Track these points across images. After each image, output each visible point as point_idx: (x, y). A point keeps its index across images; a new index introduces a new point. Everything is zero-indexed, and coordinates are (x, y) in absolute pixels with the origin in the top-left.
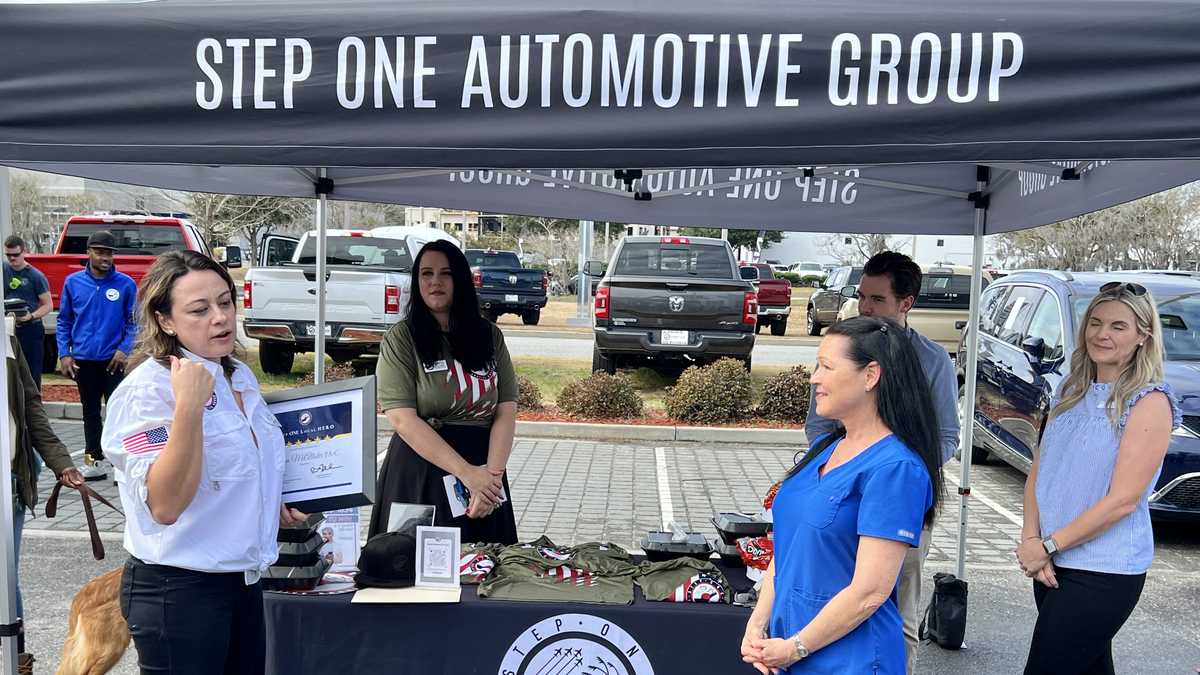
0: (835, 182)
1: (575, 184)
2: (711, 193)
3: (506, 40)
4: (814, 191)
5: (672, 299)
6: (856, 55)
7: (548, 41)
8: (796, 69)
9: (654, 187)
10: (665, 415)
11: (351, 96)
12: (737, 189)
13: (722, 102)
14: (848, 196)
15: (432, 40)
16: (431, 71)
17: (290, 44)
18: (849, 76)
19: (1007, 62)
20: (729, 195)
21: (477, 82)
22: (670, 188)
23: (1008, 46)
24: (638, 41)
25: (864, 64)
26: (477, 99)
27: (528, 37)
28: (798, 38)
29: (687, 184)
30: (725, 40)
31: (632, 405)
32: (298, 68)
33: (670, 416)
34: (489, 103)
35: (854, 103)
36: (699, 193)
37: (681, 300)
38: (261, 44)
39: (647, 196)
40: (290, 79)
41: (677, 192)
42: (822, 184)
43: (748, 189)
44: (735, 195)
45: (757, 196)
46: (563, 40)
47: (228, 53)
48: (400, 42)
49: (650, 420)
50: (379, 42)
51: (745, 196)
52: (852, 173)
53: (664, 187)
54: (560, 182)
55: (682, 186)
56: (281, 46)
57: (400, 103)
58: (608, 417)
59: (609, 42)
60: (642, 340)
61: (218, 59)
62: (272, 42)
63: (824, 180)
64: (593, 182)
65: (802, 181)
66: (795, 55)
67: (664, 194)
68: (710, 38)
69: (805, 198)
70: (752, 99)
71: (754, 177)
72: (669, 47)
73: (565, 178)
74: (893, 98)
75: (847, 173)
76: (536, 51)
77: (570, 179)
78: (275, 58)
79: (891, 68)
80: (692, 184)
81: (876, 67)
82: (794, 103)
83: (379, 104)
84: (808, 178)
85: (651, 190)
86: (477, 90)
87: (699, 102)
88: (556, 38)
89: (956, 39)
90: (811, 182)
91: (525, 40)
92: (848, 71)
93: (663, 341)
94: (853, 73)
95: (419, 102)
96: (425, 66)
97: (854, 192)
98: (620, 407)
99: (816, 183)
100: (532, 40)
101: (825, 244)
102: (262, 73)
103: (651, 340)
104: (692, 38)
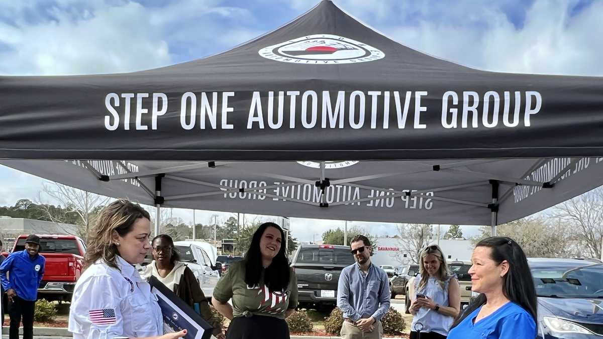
0: (421, 199)
1: (289, 199)
2: (359, 204)
3: (271, 94)
4: (411, 203)
5: (326, 275)
6: (456, 102)
7: (293, 95)
8: (424, 109)
9: (330, 200)
10: (325, 331)
11: (188, 123)
12: (372, 201)
13: (386, 126)
14: (428, 205)
15: (232, 94)
16: (231, 110)
17: (156, 96)
18: (452, 113)
19: (533, 107)
20: (368, 205)
21: (256, 115)
22: (338, 201)
23: (534, 99)
24: (341, 95)
25: (460, 107)
26: (256, 124)
27: (283, 92)
28: (425, 93)
29: (346, 199)
30: (387, 94)
31: (308, 326)
32: (160, 108)
33: (327, 332)
34: (262, 126)
35: (455, 126)
36: (353, 204)
37: (330, 275)
38: (140, 96)
39: (326, 205)
40: (155, 114)
41: (341, 203)
42: (415, 199)
43: (377, 201)
44: (371, 205)
45: (382, 206)
46: (302, 94)
47: (122, 101)
48: (215, 95)
49: (317, 333)
50: (204, 95)
51: (376, 205)
52: (430, 194)
53: (335, 201)
54: (281, 198)
55: (344, 200)
56: (151, 97)
57: (214, 126)
58: (295, 333)
59: (326, 95)
60: (311, 295)
61: (117, 104)
62: (146, 95)
63: (416, 197)
64: (298, 198)
65: (405, 198)
66: (424, 102)
67: (335, 204)
68: (379, 93)
69: (407, 207)
70: (402, 124)
71: (381, 195)
72: (358, 97)
73: (284, 196)
74: (475, 125)
75: (427, 194)
76: (287, 100)
77: (286, 196)
78: (147, 104)
79: (474, 109)
80: (349, 199)
81: (466, 108)
82: (424, 126)
83: (203, 127)
84: (407, 197)
85: (328, 202)
86: (256, 119)
87: (373, 126)
88: (298, 93)
89: (507, 95)
90: (410, 199)
91: (281, 93)
92: (451, 110)
93: (322, 295)
94: (454, 111)
95: (225, 126)
96: (228, 107)
97: (431, 203)
98: (302, 328)
99: (412, 199)
100: (285, 94)
101: (395, 256)
102: (140, 111)
103: (316, 295)
104: (370, 93)
